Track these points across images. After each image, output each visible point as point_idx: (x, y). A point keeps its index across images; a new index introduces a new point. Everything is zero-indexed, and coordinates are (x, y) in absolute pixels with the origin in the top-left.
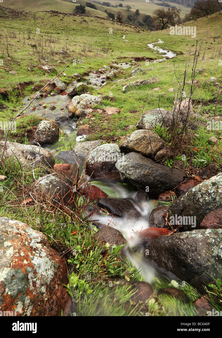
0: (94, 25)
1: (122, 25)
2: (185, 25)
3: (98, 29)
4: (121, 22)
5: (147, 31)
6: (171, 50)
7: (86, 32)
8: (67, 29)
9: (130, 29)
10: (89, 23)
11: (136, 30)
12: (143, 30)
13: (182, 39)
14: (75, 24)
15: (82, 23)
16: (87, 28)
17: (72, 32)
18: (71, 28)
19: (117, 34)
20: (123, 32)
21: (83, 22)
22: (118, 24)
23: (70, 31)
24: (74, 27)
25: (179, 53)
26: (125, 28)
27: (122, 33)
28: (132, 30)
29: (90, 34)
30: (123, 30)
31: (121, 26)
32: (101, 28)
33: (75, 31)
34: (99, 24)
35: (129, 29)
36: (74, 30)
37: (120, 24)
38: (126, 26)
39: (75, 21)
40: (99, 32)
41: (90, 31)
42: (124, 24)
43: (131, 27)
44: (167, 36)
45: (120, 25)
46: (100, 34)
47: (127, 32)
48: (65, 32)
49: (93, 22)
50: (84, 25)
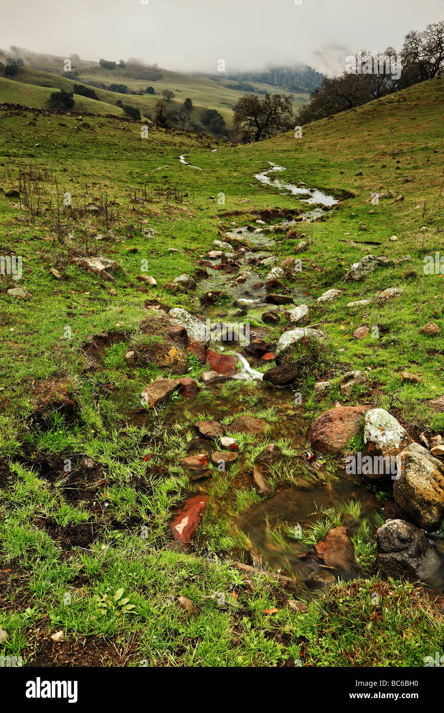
0: (109, 135)
1: (170, 133)
2: (309, 128)
3: (120, 144)
4: (165, 127)
5: (225, 144)
6: (315, 187)
7: (95, 149)
8: (48, 145)
9: (189, 140)
10: (98, 130)
11: (201, 142)
12: (216, 143)
13: (321, 160)
14: (65, 133)
15: (80, 130)
16: (94, 142)
17: (63, 152)
18: (56, 142)
19: (165, 153)
20: (178, 148)
21: (81, 128)
22: (162, 131)
23: (56, 148)
24: (64, 139)
25: (340, 193)
26: (178, 139)
27: (176, 151)
28: (194, 142)
29: (105, 155)
30: (175, 145)
31: (168, 135)
32: (126, 140)
33: (67, 148)
34: (120, 131)
35: (186, 140)
36: (65, 146)
37: (164, 130)
38: (178, 134)
39: (63, 125)
40: (124, 150)
41: (103, 149)
42: (174, 130)
43: (190, 137)
44: (281, 155)
45: (166, 132)
46: (128, 155)
47: (184, 148)
48: (45, 152)
49: (105, 127)
50: (85, 134)
